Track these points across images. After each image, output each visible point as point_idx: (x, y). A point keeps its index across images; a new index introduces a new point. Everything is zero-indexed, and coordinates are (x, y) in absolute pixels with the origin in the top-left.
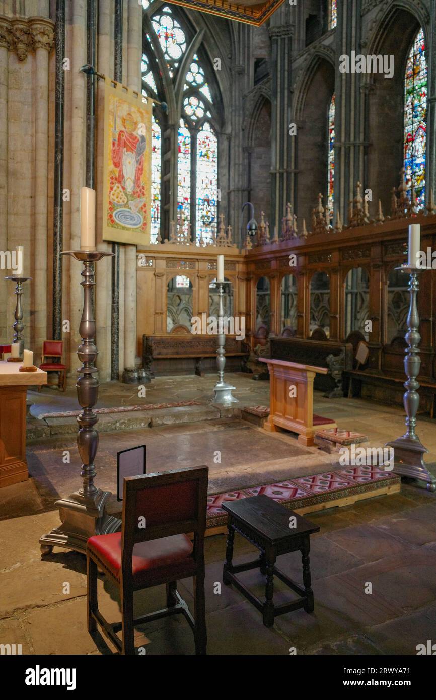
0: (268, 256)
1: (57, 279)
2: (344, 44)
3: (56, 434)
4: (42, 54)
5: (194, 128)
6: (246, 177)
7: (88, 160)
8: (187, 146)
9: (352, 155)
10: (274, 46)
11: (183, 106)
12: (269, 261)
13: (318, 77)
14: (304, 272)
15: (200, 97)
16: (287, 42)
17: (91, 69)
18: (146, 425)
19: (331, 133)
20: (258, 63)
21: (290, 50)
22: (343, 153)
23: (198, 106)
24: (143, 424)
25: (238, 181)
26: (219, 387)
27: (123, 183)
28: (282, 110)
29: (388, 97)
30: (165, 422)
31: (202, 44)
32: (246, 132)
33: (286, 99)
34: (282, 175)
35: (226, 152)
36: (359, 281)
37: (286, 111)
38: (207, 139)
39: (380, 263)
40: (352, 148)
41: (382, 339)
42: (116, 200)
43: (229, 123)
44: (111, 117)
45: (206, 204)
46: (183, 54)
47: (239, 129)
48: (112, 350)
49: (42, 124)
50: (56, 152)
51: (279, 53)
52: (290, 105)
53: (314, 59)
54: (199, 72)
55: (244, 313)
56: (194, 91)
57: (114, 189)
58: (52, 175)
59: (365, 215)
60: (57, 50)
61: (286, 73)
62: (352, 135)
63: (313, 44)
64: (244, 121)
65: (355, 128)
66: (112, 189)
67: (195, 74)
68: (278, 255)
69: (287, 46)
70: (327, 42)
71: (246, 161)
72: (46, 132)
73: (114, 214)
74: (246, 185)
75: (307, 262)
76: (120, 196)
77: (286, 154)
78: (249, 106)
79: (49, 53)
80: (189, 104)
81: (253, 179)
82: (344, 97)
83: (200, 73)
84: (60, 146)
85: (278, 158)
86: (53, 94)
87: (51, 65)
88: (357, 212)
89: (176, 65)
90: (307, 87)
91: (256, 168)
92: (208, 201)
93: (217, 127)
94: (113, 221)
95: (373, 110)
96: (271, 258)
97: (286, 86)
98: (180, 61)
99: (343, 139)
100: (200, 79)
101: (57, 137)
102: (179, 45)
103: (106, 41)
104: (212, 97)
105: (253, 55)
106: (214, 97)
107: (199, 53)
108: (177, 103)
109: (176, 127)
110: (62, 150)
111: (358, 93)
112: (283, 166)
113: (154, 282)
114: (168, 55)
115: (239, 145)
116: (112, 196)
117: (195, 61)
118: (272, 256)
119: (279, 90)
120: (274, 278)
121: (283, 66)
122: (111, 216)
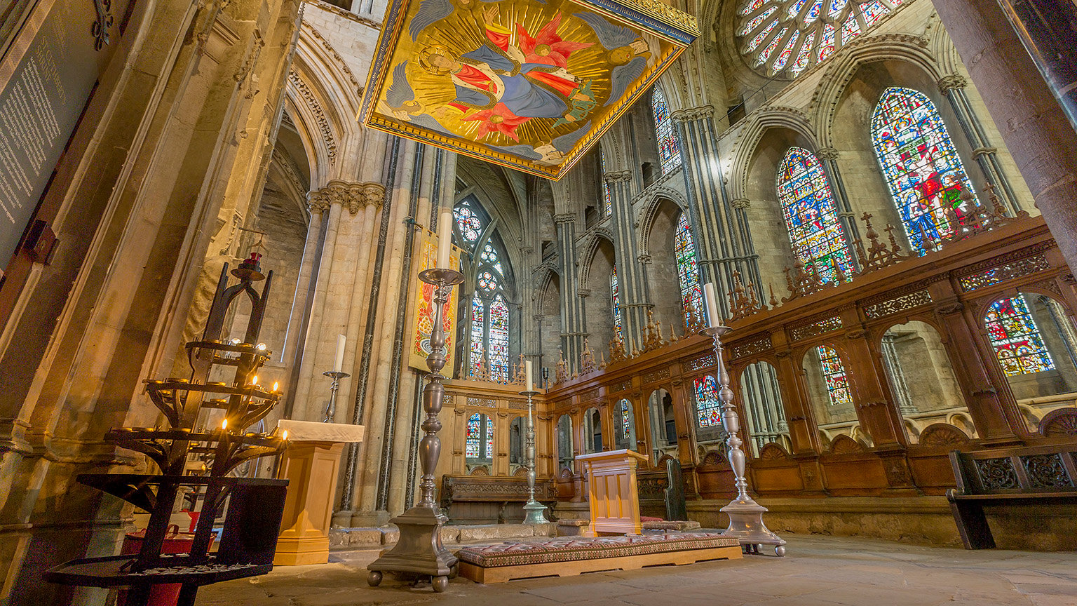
0: (569, 392)
1: (360, 404)
2: (620, 225)
3: (355, 542)
4: (371, 209)
5: (487, 298)
6: (537, 343)
7: (401, 294)
8: (480, 315)
9: (637, 315)
10: (559, 230)
11: (477, 280)
12: (569, 397)
13: (600, 252)
14: (606, 401)
15: (493, 272)
16: (570, 226)
17: (411, 219)
18: (454, 538)
19: (615, 299)
20: (545, 244)
21: (573, 232)
22: (628, 313)
23: (491, 280)
24: (450, 537)
25: (529, 347)
26: (530, 506)
27: (431, 315)
28: (569, 280)
29: (663, 266)
30: (475, 537)
31: (496, 230)
32: (536, 301)
33: (572, 271)
34: (572, 337)
35: (517, 321)
36: (658, 438)
37: (573, 281)
38: (499, 309)
39: (681, 380)
40: (636, 308)
41: (694, 458)
42: (424, 330)
43: (520, 295)
44: (425, 259)
45: (498, 370)
46: (479, 237)
47: (529, 299)
48: (408, 489)
49: (363, 263)
50: (373, 286)
51: (564, 234)
52: (576, 276)
53: (595, 238)
54: (492, 252)
55: (546, 457)
56: (488, 267)
57: (423, 320)
58: (367, 307)
59: (659, 337)
60: (384, 205)
61: (571, 250)
62: (635, 298)
63: (594, 227)
64: (534, 292)
65: (637, 292)
66: (420, 319)
67: (489, 253)
68: (578, 389)
69: (570, 229)
70: (604, 226)
71: (537, 328)
72: (366, 269)
73: (421, 343)
74: (537, 351)
75: (608, 391)
76: (428, 327)
77: (574, 319)
78: (539, 279)
79: (377, 209)
80: (484, 278)
81: (544, 345)
82: (624, 266)
83: (494, 253)
84: (377, 281)
85: (568, 322)
86: (377, 240)
87: (377, 217)
88: (652, 337)
89: (472, 246)
90: (591, 260)
91: (546, 335)
92: (500, 367)
93: (509, 299)
94: (419, 349)
95: (651, 276)
96: (572, 393)
97: (572, 260)
98: (476, 243)
99: (627, 301)
100: (493, 257)
101: (376, 273)
102: (476, 230)
103: (425, 204)
104: (503, 271)
105: (541, 238)
106: (506, 273)
107: (493, 236)
108: (472, 276)
109: (470, 297)
110: (379, 284)
111: (636, 263)
112: (573, 329)
113: (453, 419)
114: (466, 238)
115: (529, 312)
116: (420, 326)
117: (488, 243)
118: (573, 390)
119: (565, 264)
120: (575, 413)
121: (568, 245)
122: (418, 344)
